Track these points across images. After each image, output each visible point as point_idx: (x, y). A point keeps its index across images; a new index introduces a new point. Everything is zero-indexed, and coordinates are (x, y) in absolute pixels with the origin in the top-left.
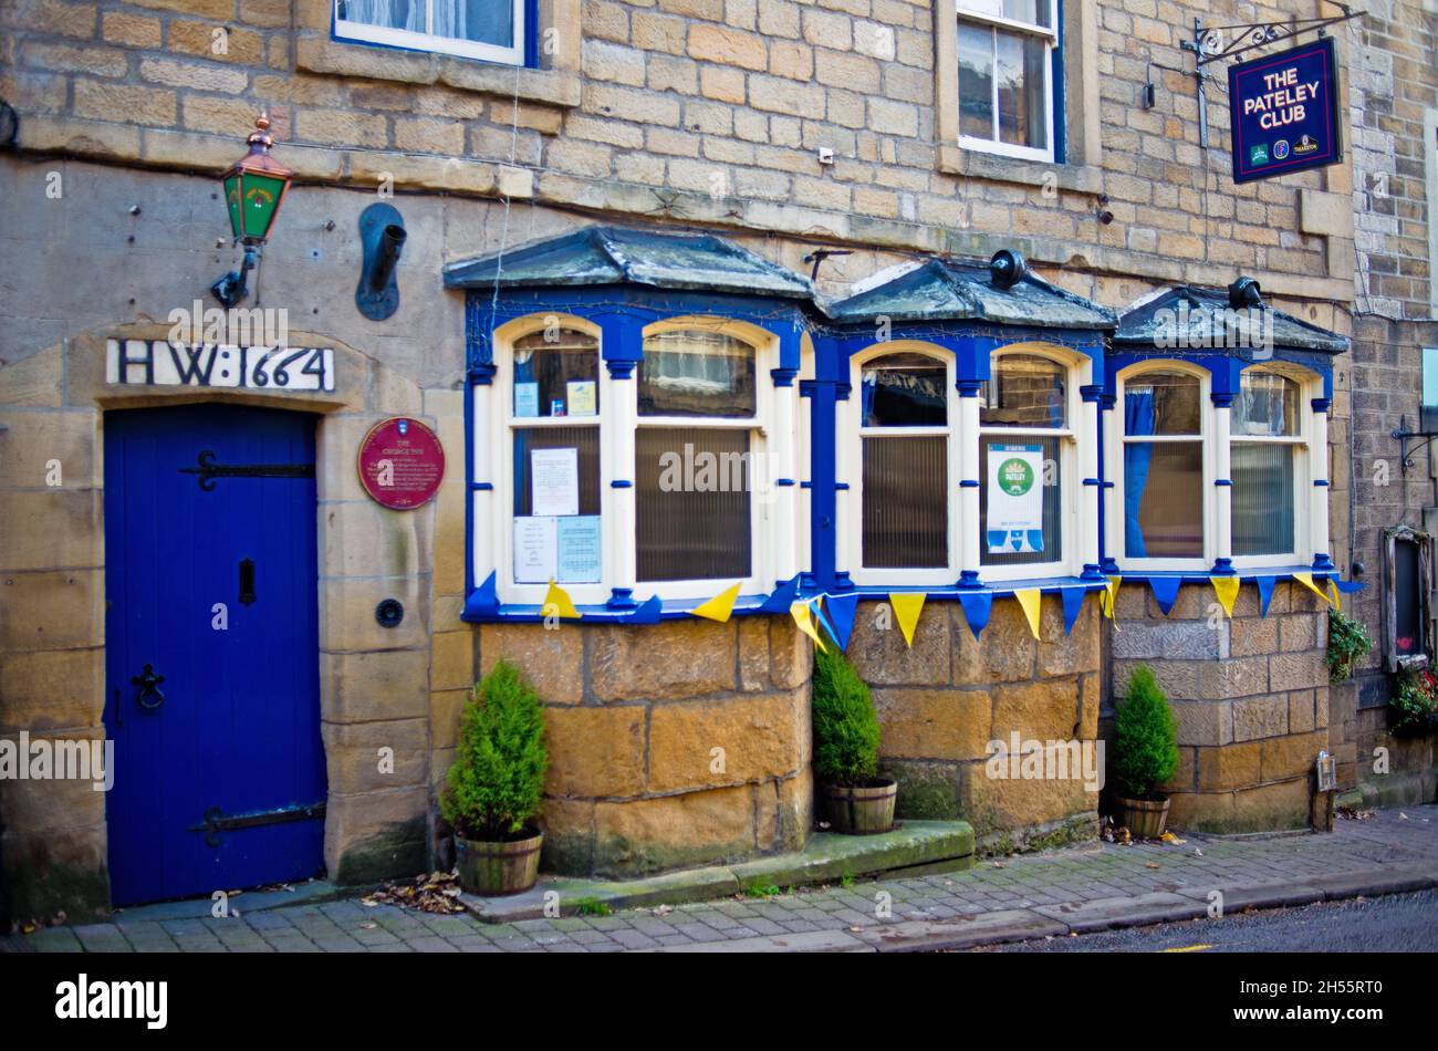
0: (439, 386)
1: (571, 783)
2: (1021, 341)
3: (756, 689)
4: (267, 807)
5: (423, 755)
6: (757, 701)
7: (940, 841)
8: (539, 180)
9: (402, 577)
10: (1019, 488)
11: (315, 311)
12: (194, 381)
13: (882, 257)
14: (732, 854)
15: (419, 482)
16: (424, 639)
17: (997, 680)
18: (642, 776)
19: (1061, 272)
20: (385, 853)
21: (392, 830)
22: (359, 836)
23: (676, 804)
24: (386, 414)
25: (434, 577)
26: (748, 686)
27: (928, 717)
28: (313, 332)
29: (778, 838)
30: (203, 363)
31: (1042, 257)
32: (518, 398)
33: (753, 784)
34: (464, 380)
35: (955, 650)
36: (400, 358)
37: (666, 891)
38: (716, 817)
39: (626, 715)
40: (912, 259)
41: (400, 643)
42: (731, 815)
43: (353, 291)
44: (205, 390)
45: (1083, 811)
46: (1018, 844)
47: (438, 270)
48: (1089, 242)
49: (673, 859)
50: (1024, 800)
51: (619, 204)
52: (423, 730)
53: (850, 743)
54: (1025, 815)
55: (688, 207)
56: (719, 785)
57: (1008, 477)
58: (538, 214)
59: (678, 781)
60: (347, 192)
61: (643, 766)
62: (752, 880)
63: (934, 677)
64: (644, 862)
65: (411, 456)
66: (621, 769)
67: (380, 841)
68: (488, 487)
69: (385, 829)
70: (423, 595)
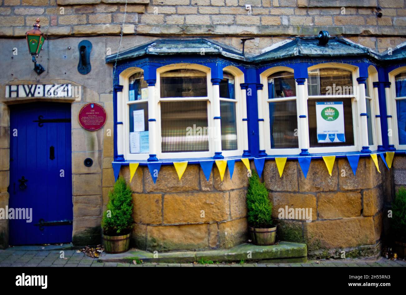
0: (105, 93)
1: (140, 219)
2: (322, 63)
3: (208, 190)
4: (58, 220)
5: (100, 207)
6: (208, 194)
7: (288, 251)
8: (137, 27)
9: (93, 152)
10: (332, 118)
11: (65, 73)
12: (30, 95)
13: (274, 39)
14: (199, 248)
15: (98, 122)
16: (100, 171)
17: (318, 191)
18: (161, 218)
19: (359, 37)
20: (87, 236)
21: (89, 229)
22: (78, 231)
23: (176, 228)
24: (88, 102)
25: (103, 151)
26: (203, 189)
27: (292, 203)
28: (64, 79)
29: (218, 243)
30: (32, 90)
31: (348, 33)
32: (130, 95)
33: (207, 223)
34: (113, 90)
35: (299, 178)
36: (92, 85)
37: (166, 258)
38: (192, 234)
39: (154, 197)
40: (288, 39)
41: (92, 172)
42: (198, 234)
43: (77, 67)
44: (33, 98)
45: (366, 244)
46: (332, 255)
47: (104, 58)
48: (372, 25)
49: (175, 247)
50: (335, 238)
51: (165, 32)
52: (99, 199)
53: (256, 211)
54: (336, 244)
55: (192, 30)
56: (193, 223)
57: (326, 114)
58: (138, 38)
59: (176, 220)
60: (74, 38)
61: (161, 214)
62: (200, 258)
63: (293, 188)
64: (162, 247)
65: (95, 115)
66: (153, 215)
67: (85, 233)
68: (121, 123)
69: (87, 229)
70: (100, 157)
